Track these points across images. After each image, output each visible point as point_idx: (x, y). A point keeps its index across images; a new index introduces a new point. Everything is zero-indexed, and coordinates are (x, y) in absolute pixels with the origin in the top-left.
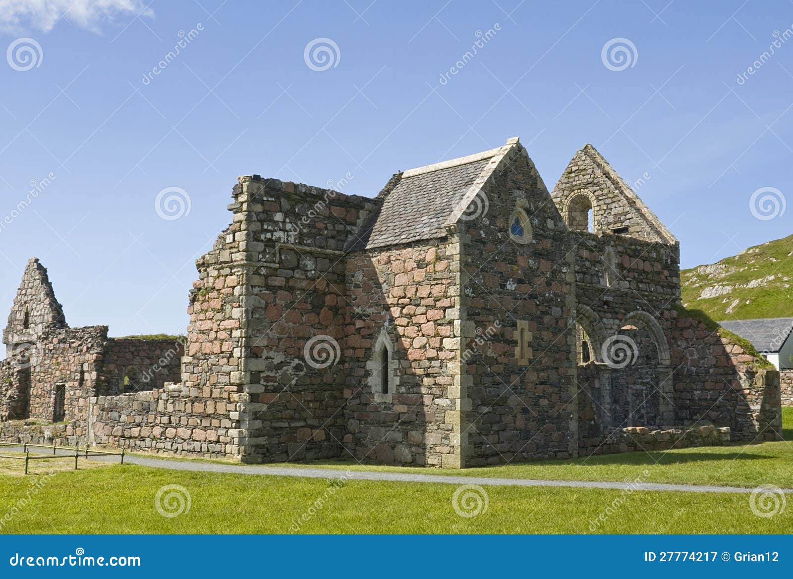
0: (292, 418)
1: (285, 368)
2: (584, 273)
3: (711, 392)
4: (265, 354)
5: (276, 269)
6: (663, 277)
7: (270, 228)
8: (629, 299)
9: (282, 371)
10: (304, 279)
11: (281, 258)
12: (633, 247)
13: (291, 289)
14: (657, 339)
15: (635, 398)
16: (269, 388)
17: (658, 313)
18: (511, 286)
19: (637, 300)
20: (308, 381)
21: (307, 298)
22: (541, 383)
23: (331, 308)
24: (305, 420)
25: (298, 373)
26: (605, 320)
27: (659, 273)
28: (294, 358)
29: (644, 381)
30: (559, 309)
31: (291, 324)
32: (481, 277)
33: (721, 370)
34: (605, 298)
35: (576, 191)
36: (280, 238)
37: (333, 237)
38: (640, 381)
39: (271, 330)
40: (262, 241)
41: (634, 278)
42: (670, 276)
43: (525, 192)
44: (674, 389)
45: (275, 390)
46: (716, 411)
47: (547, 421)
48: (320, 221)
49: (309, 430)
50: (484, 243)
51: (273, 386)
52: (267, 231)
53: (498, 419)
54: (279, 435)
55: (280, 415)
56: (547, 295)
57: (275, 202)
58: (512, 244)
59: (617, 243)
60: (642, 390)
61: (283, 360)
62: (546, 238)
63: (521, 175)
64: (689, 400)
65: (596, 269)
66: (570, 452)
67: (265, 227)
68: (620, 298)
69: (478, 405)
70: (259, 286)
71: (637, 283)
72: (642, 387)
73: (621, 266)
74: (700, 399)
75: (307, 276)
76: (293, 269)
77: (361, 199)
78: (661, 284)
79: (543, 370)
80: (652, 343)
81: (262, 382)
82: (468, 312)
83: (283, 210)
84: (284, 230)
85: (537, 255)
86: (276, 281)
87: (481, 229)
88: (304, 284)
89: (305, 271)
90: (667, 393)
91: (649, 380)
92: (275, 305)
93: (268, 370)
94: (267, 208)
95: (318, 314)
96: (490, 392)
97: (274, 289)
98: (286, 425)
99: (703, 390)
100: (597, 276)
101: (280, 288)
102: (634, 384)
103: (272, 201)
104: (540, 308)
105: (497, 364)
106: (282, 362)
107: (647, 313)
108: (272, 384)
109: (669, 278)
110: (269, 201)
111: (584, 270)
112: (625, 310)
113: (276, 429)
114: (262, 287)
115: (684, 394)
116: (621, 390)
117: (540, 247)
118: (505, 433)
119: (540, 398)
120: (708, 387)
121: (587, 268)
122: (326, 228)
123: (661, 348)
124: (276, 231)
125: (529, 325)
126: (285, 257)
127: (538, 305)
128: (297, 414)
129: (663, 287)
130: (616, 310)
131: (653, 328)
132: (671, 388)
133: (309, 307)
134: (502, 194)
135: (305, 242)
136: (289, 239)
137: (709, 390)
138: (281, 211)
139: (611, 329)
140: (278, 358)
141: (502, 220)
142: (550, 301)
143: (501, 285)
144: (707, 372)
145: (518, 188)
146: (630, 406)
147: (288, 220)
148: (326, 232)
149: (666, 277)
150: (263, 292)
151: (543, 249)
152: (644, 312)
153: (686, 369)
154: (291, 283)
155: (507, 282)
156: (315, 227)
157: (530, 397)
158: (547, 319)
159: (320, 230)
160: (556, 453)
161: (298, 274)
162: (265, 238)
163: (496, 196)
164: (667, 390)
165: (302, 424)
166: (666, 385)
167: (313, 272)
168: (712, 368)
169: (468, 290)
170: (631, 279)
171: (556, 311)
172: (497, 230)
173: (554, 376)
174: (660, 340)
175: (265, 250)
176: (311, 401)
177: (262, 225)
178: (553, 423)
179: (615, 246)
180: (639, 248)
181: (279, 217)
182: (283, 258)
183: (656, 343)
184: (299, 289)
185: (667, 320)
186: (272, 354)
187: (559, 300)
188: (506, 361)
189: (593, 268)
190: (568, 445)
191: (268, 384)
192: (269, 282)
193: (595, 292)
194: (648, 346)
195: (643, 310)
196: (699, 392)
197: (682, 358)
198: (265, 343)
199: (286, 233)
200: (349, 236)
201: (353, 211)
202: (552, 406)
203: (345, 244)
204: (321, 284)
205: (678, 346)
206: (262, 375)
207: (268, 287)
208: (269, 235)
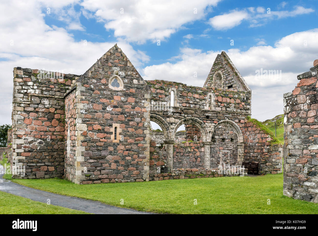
0: (38, 162)
1: (34, 143)
2: (195, 104)
3: (256, 153)
4: (24, 137)
5: (29, 104)
6: (241, 105)
7: (26, 88)
8: (221, 115)
9: (32, 144)
10: (44, 108)
11: (31, 100)
12: (224, 93)
13: (37, 112)
14: (237, 131)
15: (223, 156)
16: (26, 150)
17: (237, 121)
18: (109, 109)
19: (225, 115)
20: (46, 148)
21: (45, 116)
22: (127, 150)
23: (57, 119)
24: (44, 163)
25: (41, 145)
26: (206, 124)
27: (238, 104)
28: (38, 139)
29: (229, 149)
30: (139, 119)
31: (37, 126)
32: (91, 105)
33: (260, 144)
34: (207, 114)
35: (217, 72)
36: (31, 92)
37: (58, 91)
38: (227, 149)
39: (27, 128)
40: (22, 93)
41: (224, 106)
42: (245, 105)
43: (120, 68)
44: (244, 152)
45: (29, 151)
46: (257, 162)
47: (130, 166)
48: (52, 85)
49: (46, 167)
50: (93, 91)
51: (28, 150)
52: (25, 89)
53: (100, 165)
54: (32, 168)
55: (31, 161)
56: (132, 113)
57: (28, 77)
58: (111, 90)
59: (215, 91)
60: (228, 153)
61: (33, 140)
62: (132, 88)
63: (118, 60)
64: (249, 156)
65: (203, 102)
66: (145, 179)
67: (24, 87)
68: (216, 114)
69: (88, 159)
70: (20, 111)
71: (226, 108)
72: (228, 151)
73: (217, 101)
74: (252, 156)
75: (45, 107)
76: (38, 104)
77: (73, 76)
78: (240, 108)
79: (128, 145)
80: (235, 133)
81: (22, 148)
82: (82, 120)
83: (33, 80)
84: (33, 89)
85: (126, 95)
86: (29, 109)
87: (91, 84)
88: (43, 110)
89: (44, 105)
90: (241, 154)
91: (232, 148)
92: (29, 119)
93: (25, 144)
94: (24, 80)
95: (51, 122)
96: (95, 154)
97: (28, 112)
98: (35, 165)
99: (254, 153)
100: (203, 105)
101: (31, 112)
102: (224, 149)
103: (27, 77)
104: (127, 118)
105: (99, 142)
106: (32, 141)
107: (231, 121)
108: (28, 149)
109: (245, 106)
110: (25, 77)
111: (195, 103)
112: (218, 119)
113: (30, 166)
114: (22, 111)
115: (247, 154)
116: (216, 152)
117: (128, 92)
118: (104, 171)
119: (126, 156)
120: (255, 152)
121: (197, 102)
122: (55, 88)
123: (239, 135)
124: (29, 89)
125: (120, 125)
126: (34, 99)
127: (126, 117)
128: (40, 160)
129: (241, 109)
130: (213, 119)
131: (235, 127)
132: (243, 152)
133: (46, 119)
134: (105, 69)
135: (44, 93)
136: (36, 92)
137: (255, 153)
138: (31, 81)
139: (210, 127)
140: (30, 139)
141: (105, 80)
142: (134, 115)
143: (103, 109)
144: (255, 145)
145: (115, 66)
146: (221, 159)
147: (35, 85)
148: (55, 89)
149: (243, 105)
150: (22, 113)
151: (130, 92)
152: (229, 120)
153: (248, 144)
154: (37, 110)
155: (107, 107)
156: (49, 87)
157: (120, 156)
158: (131, 123)
159: (52, 88)
160: (135, 179)
161: (40, 106)
162: (24, 92)
163: (101, 70)
164: (241, 152)
165: (43, 164)
166: (241, 151)
167: (48, 105)
168: (257, 143)
169: (82, 111)
170: (222, 106)
171: (137, 119)
172: (101, 85)
173: (135, 147)
174: (238, 132)
175: (23, 97)
176: (47, 156)
177: (22, 87)
178: (134, 167)
179: (214, 92)
180: (227, 93)
181: (30, 83)
182: (33, 99)
183: (237, 133)
184: (41, 112)
185: (242, 123)
186: (27, 137)
187: (139, 115)
188: (105, 140)
189: (201, 102)
190: (143, 176)
191: (25, 149)
192: (25, 109)
193: (202, 112)
194: (232, 134)
195: (229, 119)
196: (252, 153)
197: (247, 139)
198: (24, 133)
199: (34, 90)
200: (67, 91)
201: (69, 80)
202: (134, 160)
203: (65, 94)
204: (52, 110)
205: (246, 134)
206: (22, 146)
207: (25, 111)
208: (25, 91)
